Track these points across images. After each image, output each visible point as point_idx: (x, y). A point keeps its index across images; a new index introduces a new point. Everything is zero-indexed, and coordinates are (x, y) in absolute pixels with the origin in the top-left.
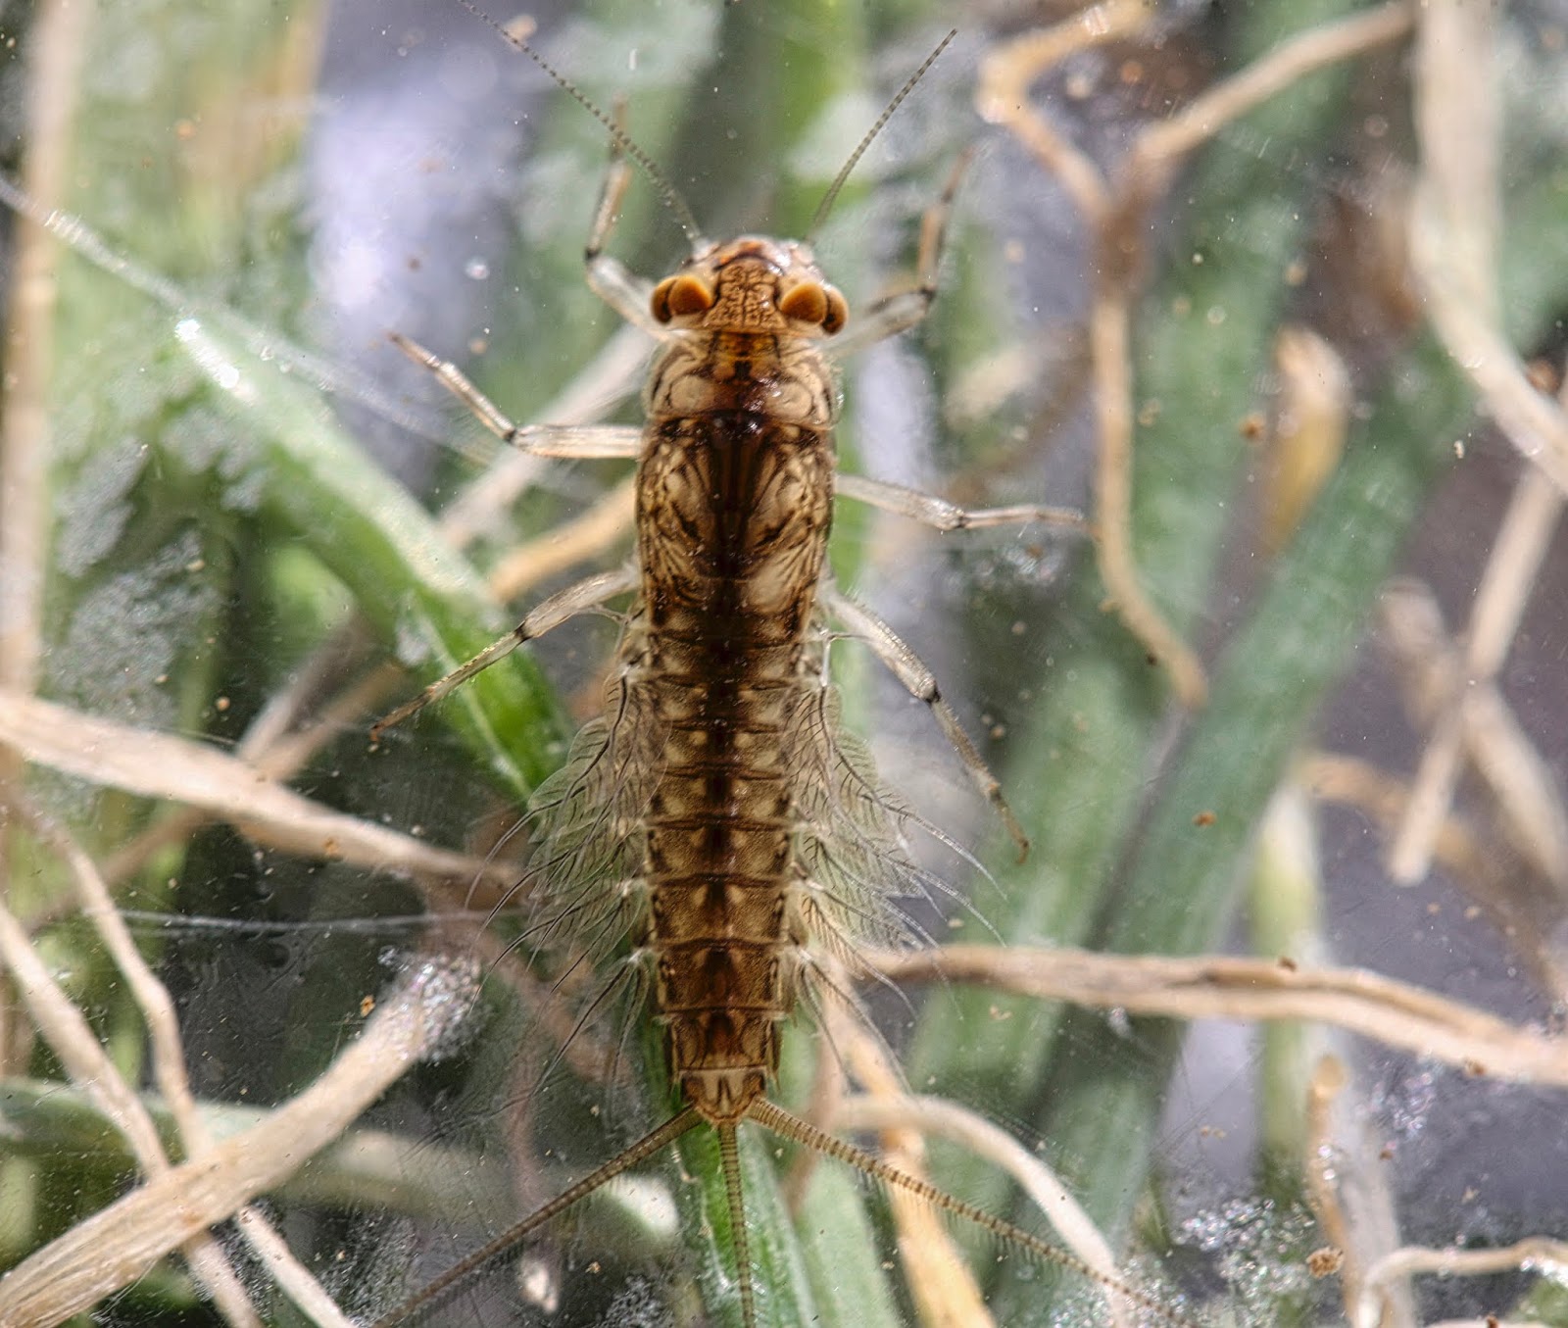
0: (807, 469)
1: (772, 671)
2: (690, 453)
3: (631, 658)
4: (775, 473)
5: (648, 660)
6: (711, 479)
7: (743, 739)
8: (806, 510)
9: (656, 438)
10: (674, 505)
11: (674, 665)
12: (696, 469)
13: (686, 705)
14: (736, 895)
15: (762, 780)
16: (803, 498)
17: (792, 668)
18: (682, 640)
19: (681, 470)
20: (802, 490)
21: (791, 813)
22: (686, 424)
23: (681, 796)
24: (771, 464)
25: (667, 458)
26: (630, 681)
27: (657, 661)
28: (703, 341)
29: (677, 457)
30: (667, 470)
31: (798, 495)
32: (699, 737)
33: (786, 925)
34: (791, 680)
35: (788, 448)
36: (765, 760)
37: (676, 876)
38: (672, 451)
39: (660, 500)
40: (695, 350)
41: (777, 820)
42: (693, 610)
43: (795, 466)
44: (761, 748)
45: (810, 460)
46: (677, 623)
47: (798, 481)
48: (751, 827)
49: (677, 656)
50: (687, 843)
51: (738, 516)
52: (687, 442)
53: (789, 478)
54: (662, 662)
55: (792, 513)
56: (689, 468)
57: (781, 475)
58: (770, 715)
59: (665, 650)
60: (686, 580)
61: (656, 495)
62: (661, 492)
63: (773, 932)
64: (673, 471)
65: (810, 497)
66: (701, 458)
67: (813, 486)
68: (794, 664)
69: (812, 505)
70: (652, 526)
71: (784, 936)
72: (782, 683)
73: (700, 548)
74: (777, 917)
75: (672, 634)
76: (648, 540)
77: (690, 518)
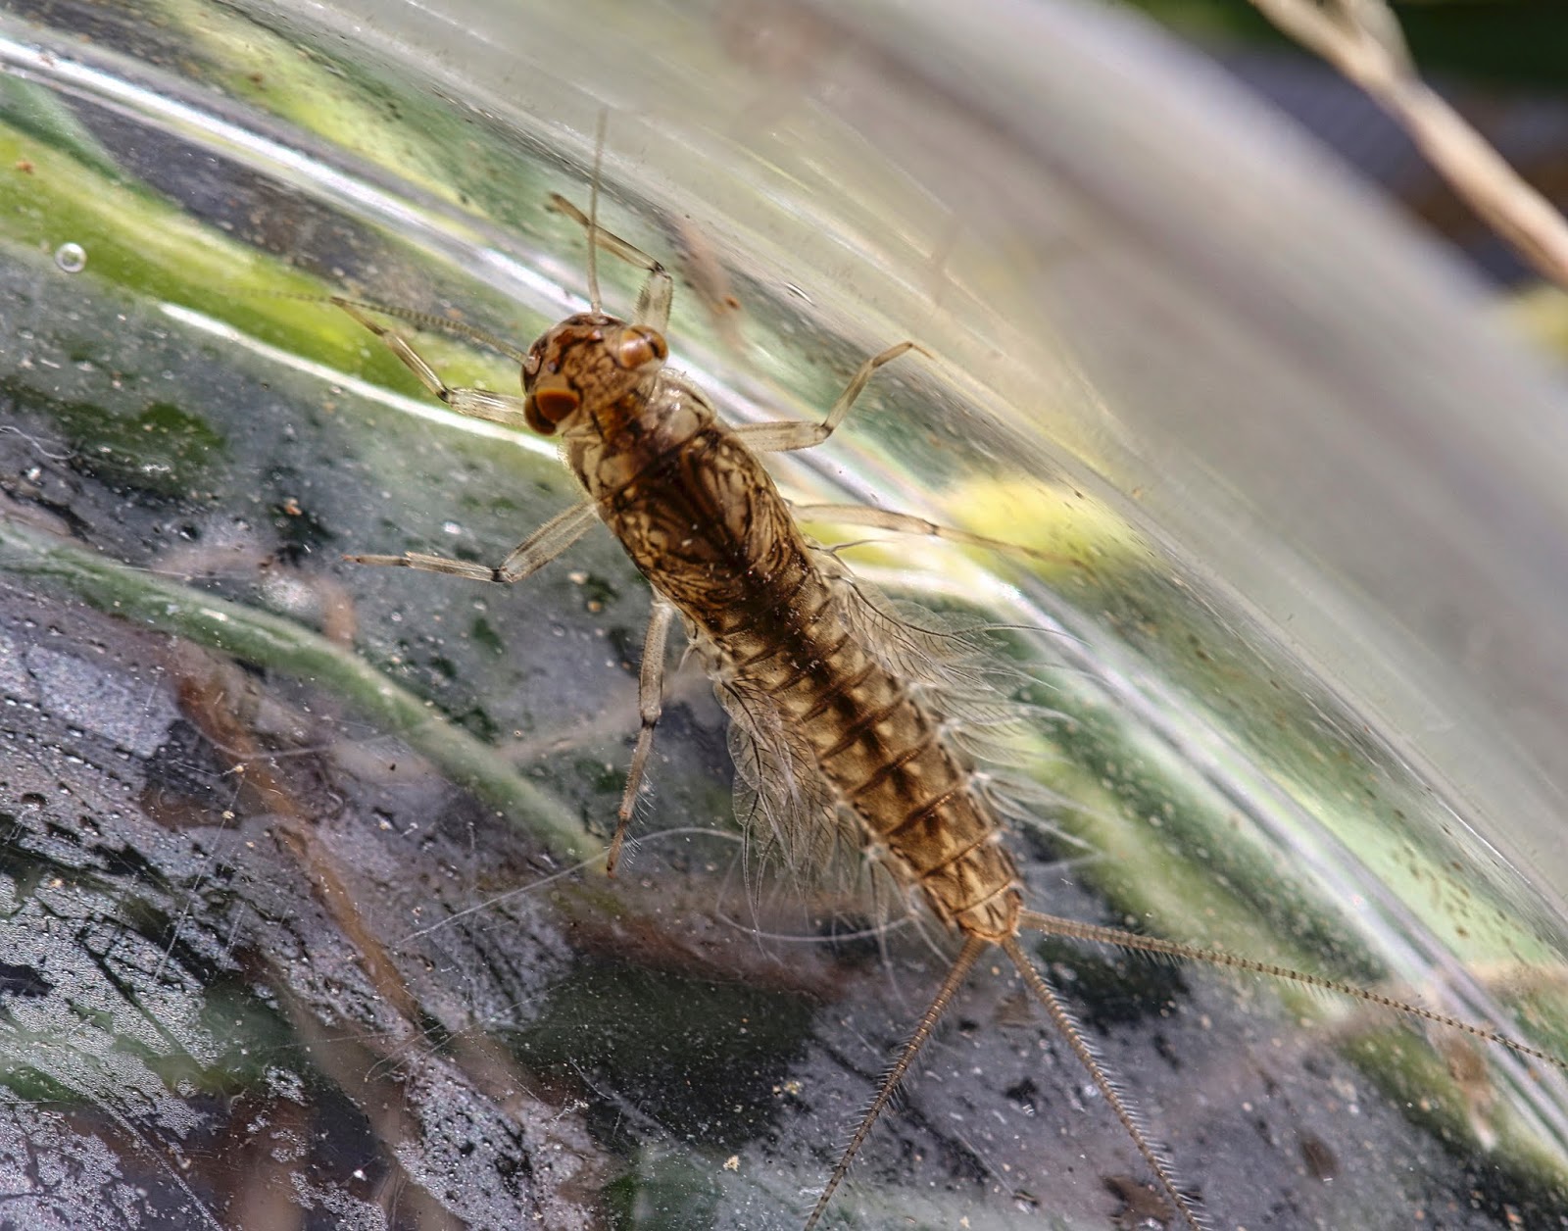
0: (730, 459)
1: (815, 602)
2: (650, 510)
3: (715, 665)
4: (716, 478)
5: (727, 657)
7: (835, 661)
8: (752, 485)
9: (616, 517)
10: (669, 551)
11: (750, 650)
12: (665, 518)
13: (781, 670)
14: (914, 768)
15: (867, 677)
16: (744, 479)
17: (823, 588)
18: (743, 629)
19: (654, 526)
20: (739, 475)
21: (900, 683)
22: (630, 493)
23: (825, 728)
24: (708, 477)
25: (638, 526)
26: (729, 681)
27: (735, 654)
28: (589, 428)
29: (645, 520)
30: (644, 532)
31: (741, 481)
32: (805, 684)
33: (956, 764)
34: (829, 596)
35: (707, 455)
36: (859, 663)
37: (861, 784)
38: (637, 518)
39: (656, 555)
40: (590, 439)
41: (898, 695)
42: (735, 606)
43: (722, 463)
44: (850, 657)
45: (726, 451)
46: (730, 621)
48: (887, 715)
49: (747, 643)
50: (854, 757)
51: (719, 527)
52: (642, 503)
53: (727, 474)
54: (740, 653)
55: (747, 495)
56: (660, 521)
57: (721, 477)
58: (837, 630)
59: (735, 644)
60: (716, 591)
61: (650, 554)
62: (653, 550)
63: (953, 776)
64: (649, 531)
65: (747, 474)
66: (663, 509)
67: (742, 466)
68: (822, 586)
69: (753, 479)
70: (663, 574)
71: (961, 773)
72: (826, 604)
73: (712, 566)
74: (948, 763)
75: (732, 630)
76: (666, 584)
77: (688, 552)
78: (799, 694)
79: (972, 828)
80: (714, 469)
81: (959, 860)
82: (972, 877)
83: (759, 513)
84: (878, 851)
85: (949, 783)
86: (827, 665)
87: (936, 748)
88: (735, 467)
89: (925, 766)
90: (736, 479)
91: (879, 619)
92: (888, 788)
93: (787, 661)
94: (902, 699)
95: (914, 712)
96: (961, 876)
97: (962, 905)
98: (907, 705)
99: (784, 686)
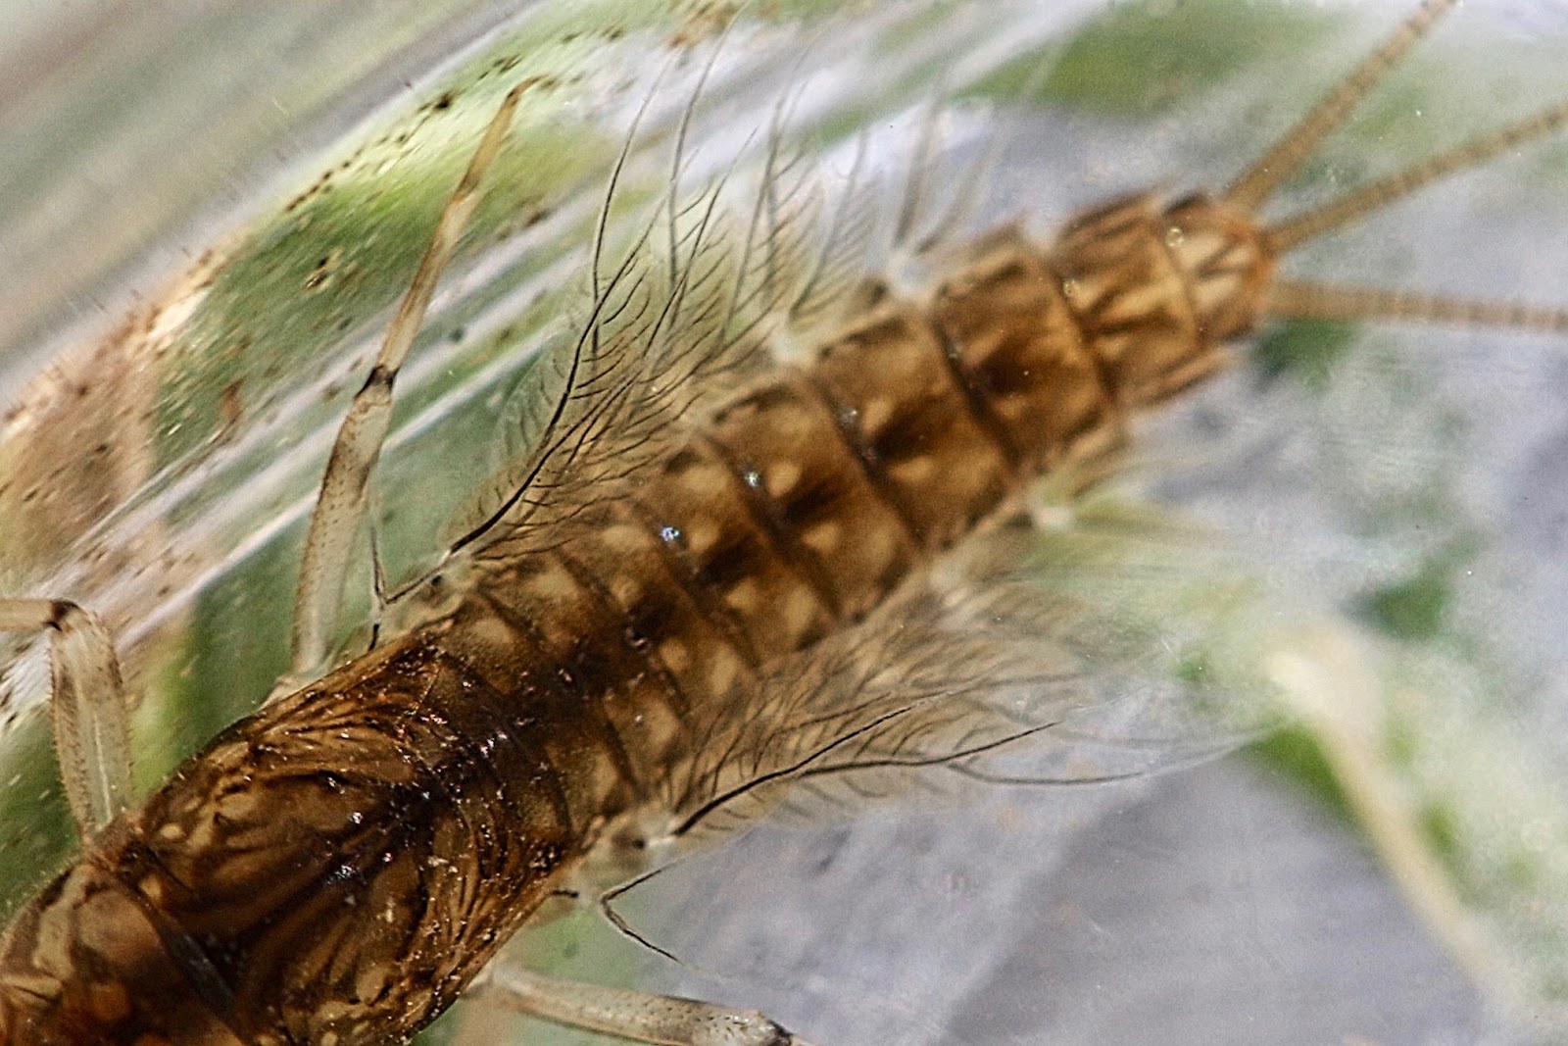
0: (190, 822)
1: (495, 633)
3: (634, 853)
4: (236, 853)
5: (621, 822)
6: (327, 931)
7: (624, 591)
11: (603, 776)
12: (327, 968)
13: (643, 712)
16: (235, 789)
17: (462, 614)
18: (560, 793)
19: (346, 990)
20: (228, 799)
27: (612, 809)
30: (357, 1011)
31: (238, 797)
32: (673, 656)
33: (865, 320)
34: (479, 601)
37: (901, 529)
43: (199, 839)
44: (615, 558)
45: (171, 831)
47: (217, 817)
49: (587, 783)
50: (839, 546)
52: (293, 1017)
53: (225, 828)
54: (608, 798)
55: (270, 784)
56: (334, 980)
57: (233, 842)
58: (555, 585)
59: (589, 809)
60: (484, 853)
61: (402, 998)
62: (394, 991)
63: (893, 330)
64: (355, 1001)
65: (224, 783)
66: (307, 971)
67: (205, 794)
68: (457, 617)
69: (233, 771)
70: (446, 968)
71: (883, 312)
72: (499, 610)
73: (435, 862)
74: (861, 338)
75: (563, 817)
76: (464, 963)
77: (406, 912)
78: (697, 668)
79: (1018, 295)
80: (210, 859)
81: (1092, 325)
82: (1134, 304)
83: (304, 757)
84: (1050, 501)
85: (912, 339)
86: (635, 609)
87: (827, 365)
88: (209, 811)
89: (873, 390)
90: (237, 807)
91: (531, 494)
92: (916, 471)
93: (625, 700)
94: (711, 440)
95: (748, 410)
96: (1129, 326)
97: (1190, 327)
98: (728, 430)
99: (680, 705)
